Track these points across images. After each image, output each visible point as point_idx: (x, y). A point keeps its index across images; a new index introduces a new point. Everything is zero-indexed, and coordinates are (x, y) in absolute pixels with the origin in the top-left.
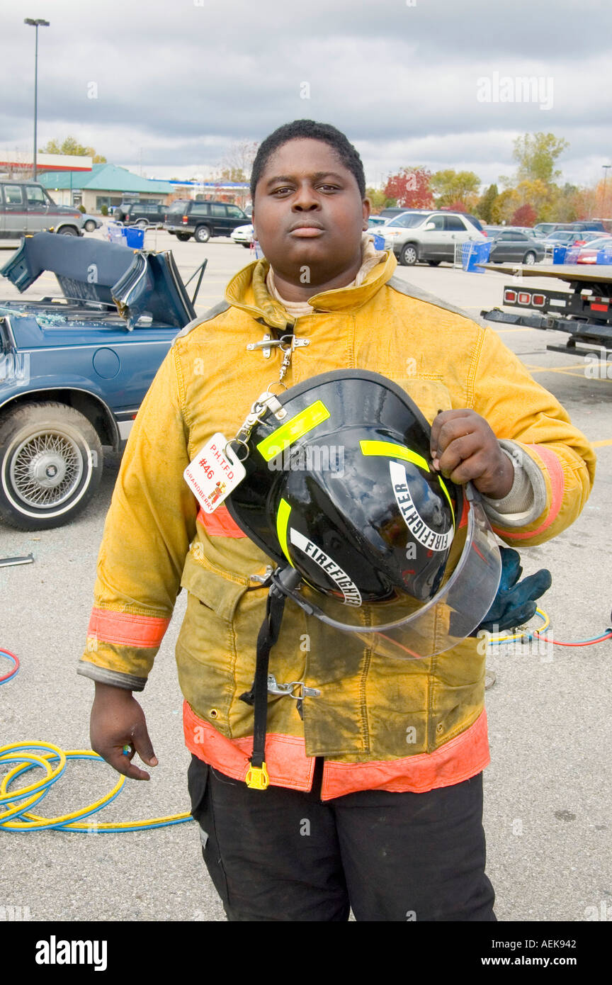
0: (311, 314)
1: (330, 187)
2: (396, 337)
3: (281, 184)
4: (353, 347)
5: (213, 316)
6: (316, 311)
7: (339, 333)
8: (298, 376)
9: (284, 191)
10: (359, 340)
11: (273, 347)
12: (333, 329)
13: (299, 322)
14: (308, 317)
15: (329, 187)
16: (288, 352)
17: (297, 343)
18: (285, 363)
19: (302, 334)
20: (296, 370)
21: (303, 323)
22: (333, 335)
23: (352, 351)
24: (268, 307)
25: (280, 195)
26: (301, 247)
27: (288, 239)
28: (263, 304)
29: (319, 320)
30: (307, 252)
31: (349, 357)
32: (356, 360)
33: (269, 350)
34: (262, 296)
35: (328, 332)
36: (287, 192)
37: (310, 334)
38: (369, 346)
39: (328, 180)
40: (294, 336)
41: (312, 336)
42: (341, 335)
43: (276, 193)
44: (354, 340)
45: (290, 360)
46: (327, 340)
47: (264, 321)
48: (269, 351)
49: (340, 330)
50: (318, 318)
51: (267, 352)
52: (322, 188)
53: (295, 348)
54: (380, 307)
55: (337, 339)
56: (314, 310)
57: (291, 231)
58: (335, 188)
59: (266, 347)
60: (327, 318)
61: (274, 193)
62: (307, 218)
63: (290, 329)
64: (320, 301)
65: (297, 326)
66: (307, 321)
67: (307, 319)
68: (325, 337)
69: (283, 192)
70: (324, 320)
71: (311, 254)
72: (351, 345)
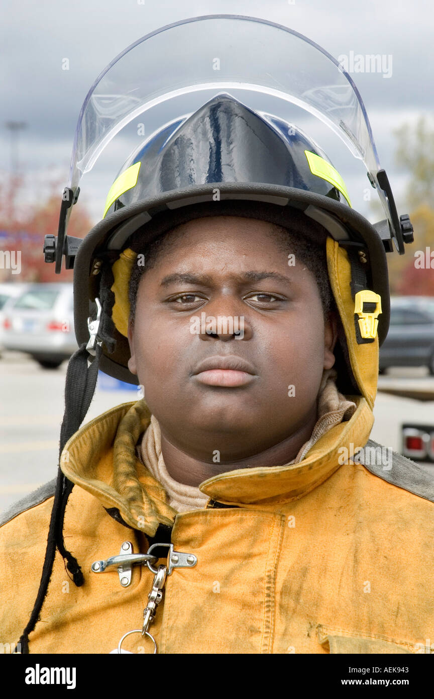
0: (204, 509)
1: (270, 297)
2: (356, 561)
3: (184, 288)
4: (275, 575)
5: (41, 498)
6: (215, 503)
7: (252, 545)
8: (173, 619)
9: (189, 298)
10: (288, 562)
11: (135, 566)
12: (242, 537)
13: (182, 522)
14: (197, 514)
15: (266, 297)
16: (161, 574)
17: (176, 558)
18: (154, 594)
19: (187, 543)
20: (172, 606)
21: (189, 525)
22: (242, 548)
23: (272, 579)
24: (131, 489)
25: (180, 304)
26: (213, 402)
27: (190, 386)
28: (124, 482)
29: (217, 520)
30: (221, 413)
31: (266, 591)
32: (278, 597)
33: (130, 572)
34: (124, 468)
35: (231, 543)
36: (192, 301)
37: (200, 545)
38: (305, 572)
39: (266, 286)
40: (172, 546)
41: (204, 547)
42: (255, 550)
43: (175, 300)
44: (278, 560)
45: (163, 590)
46: (230, 557)
47: (119, 516)
48: (128, 573)
49: (255, 541)
50: (217, 517)
51: (126, 575)
52: (255, 298)
53: (173, 569)
54: (334, 501)
55: (249, 556)
56: (211, 502)
57: (197, 373)
58: (277, 299)
59: (125, 566)
60: (233, 517)
61: (171, 300)
62: (225, 353)
63: (164, 533)
64: (220, 487)
65: (177, 529)
66: (197, 523)
67: (196, 518)
68: (225, 553)
69: (187, 301)
70: (227, 520)
71: (230, 416)
72: (272, 568)
